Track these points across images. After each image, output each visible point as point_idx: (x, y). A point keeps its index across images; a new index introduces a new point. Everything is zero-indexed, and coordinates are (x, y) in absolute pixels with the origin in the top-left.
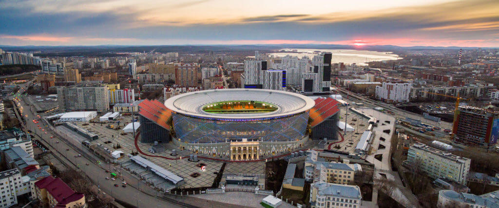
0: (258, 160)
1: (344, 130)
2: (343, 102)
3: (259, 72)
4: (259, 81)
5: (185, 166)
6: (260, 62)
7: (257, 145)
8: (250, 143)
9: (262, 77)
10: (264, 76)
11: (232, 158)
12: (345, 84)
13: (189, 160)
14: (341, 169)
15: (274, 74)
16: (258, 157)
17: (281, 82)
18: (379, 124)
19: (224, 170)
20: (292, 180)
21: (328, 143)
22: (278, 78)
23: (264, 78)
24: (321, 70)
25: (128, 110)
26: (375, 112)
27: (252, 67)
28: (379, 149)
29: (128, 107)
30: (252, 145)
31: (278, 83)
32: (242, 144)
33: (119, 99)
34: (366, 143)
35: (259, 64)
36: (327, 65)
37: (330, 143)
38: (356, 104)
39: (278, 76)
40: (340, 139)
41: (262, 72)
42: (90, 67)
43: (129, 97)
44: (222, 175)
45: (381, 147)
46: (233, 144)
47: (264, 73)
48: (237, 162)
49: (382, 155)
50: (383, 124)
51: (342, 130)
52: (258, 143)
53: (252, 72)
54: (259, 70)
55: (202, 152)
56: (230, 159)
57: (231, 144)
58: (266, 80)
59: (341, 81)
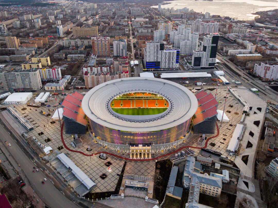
0: (150, 160)
1: (221, 121)
2: (224, 80)
3: (157, 53)
4: (157, 59)
5: (97, 164)
6: (159, 44)
7: (150, 149)
8: (144, 148)
9: (159, 56)
10: (161, 55)
11: (131, 156)
12: (229, 54)
13: (100, 157)
14: (211, 185)
15: (170, 53)
16: (150, 156)
17: (175, 60)
18: (251, 112)
19: (125, 171)
20: (173, 188)
21: (206, 139)
22: (173, 56)
23: (161, 57)
24: (209, 49)
25: (56, 89)
26: (251, 93)
27: (152, 48)
28: (246, 148)
29: (56, 87)
30: (146, 149)
31: (173, 60)
32: (139, 148)
33: (49, 76)
34: (236, 141)
35: (157, 46)
36: (215, 45)
37: (208, 138)
38: (235, 83)
39: (173, 55)
40: (216, 132)
41: (160, 52)
42: (26, 27)
43: (57, 75)
44: (122, 176)
45: (249, 145)
46: (132, 148)
47: (162, 52)
48: (134, 160)
49: (248, 156)
50: (255, 113)
51: (219, 121)
52: (150, 148)
53: (152, 52)
54: (157, 50)
55: (110, 148)
56: (130, 157)
57: (131, 148)
58: (163, 58)
59: (226, 50)
